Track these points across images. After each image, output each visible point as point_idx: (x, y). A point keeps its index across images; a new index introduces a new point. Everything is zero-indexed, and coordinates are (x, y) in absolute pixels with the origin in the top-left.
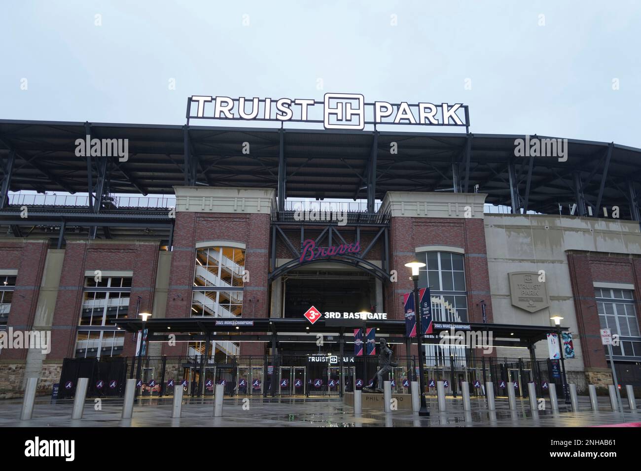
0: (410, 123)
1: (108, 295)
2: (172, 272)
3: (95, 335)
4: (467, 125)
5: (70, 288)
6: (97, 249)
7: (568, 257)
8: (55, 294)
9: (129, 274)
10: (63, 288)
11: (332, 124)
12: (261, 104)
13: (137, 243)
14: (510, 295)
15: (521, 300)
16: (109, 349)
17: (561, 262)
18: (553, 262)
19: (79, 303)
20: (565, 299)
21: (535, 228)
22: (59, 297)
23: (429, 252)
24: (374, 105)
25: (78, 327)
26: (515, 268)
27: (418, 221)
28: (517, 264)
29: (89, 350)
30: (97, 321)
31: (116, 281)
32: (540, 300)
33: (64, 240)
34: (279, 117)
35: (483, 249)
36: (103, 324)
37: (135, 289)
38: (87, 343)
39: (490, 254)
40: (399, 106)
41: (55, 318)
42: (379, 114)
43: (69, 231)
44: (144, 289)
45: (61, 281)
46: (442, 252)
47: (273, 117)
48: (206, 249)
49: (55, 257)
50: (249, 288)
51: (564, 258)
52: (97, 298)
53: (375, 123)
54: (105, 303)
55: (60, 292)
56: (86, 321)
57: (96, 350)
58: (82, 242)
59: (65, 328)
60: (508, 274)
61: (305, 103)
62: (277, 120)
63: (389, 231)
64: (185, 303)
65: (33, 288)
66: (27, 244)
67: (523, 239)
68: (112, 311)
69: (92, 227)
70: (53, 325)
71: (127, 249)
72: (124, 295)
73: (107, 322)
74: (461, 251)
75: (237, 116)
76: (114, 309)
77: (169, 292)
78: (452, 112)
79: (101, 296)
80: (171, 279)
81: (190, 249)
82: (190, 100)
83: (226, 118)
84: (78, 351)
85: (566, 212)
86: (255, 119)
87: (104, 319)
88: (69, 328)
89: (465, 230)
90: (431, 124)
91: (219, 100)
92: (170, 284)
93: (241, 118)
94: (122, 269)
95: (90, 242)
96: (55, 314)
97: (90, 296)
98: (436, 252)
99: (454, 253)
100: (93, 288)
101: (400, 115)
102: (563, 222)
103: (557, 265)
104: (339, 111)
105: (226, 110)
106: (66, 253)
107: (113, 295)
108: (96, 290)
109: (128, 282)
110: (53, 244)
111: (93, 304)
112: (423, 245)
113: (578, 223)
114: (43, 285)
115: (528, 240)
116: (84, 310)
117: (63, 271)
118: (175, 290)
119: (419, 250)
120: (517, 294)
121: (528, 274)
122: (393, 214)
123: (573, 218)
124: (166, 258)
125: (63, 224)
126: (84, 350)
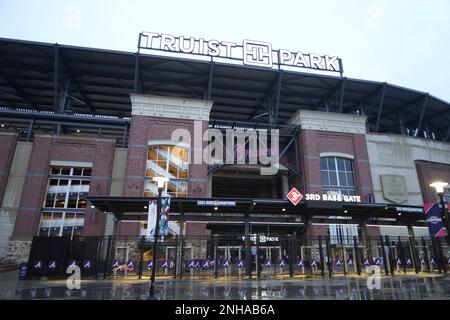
0: (304, 67)
1: (70, 182)
2: (128, 164)
3: (59, 215)
4: (341, 71)
5: (36, 175)
6: (61, 143)
7: (416, 165)
8: (24, 179)
9: (89, 165)
10: (29, 175)
11: (249, 62)
12: (197, 43)
13: (97, 140)
14: (382, 191)
15: (391, 194)
16: (70, 228)
17: (412, 168)
18: (407, 168)
19: (44, 188)
21: (394, 144)
22: (26, 181)
23: (328, 157)
24: (279, 52)
25: (42, 209)
26: (383, 171)
27: (321, 134)
28: (385, 168)
29: (52, 229)
30: (60, 204)
31: (77, 171)
32: (402, 195)
33: (32, 133)
35: (366, 156)
36: (65, 207)
37: (94, 178)
38: (50, 223)
39: (370, 162)
40: (295, 54)
41: (22, 200)
42: (282, 58)
43: (37, 128)
44: (102, 178)
45: (28, 169)
46: (338, 157)
47: (206, 53)
48: (155, 147)
49: (24, 149)
50: (193, 180)
51: (414, 166)
52: (61, 184)
53: (279, 64)
54: (67, 189)
55: (27, 177)
56: (50, 203)
57: (58, 229)
58: (49, 136)
59: (30, 209)
60: (380, 176)
61: (229, 45)
62: (208, 55)
63: (298, 140)
64: (139, 190)
65: (2, 174)
67: (387, 151)
68: (73, 196)
69: (55, 126)
70: (20, 206)
71: (87, 144)
72: (84, 183)
73: (69, 206)
74: (352, 157)
75: (178, 50)
76: (75, 194)
77: (125, 180)
78: (331, 62)
79: (64, 183)
80: (127, 170)
81: (143, 146)
82: (141, 34)
83: (169, 51)
84: (42, 229)
85: (411, 135)
86: (191, 53)
87: (66, 203)
88: (34, 209)
89: (353, 141)
90: (318, 69)
91: (164, 37)
92: (126, 174)
93: (181, 52)
94: (83, 161)
95: (55, 137)
96: (22, 197)
97: (54, 183)
98: (334, 157)
99: (347, 159)
100: (58, 175)
101: (297, 60)
102: (411, 141)
103: (410, 170)
104: (254, 53)
105: (169, 44)
106: (34, 145)
107: (75, 183)
108: (60, 176)
109: (88, 171)
110: (23, 137)
111: (57, 189)
112: (325, 151)
113: (419, 142)
114: (12, 171)
115: (390, 152)
116: (49, 195)
117: (31, 160)
118: (131, 179)
119: (322, 155)
120: (387, 189)
121: (393, 176)
122: (303, 127)
123: (416, 138)
124: (121, 153)
125: (32, 121)
126: (48, 229)
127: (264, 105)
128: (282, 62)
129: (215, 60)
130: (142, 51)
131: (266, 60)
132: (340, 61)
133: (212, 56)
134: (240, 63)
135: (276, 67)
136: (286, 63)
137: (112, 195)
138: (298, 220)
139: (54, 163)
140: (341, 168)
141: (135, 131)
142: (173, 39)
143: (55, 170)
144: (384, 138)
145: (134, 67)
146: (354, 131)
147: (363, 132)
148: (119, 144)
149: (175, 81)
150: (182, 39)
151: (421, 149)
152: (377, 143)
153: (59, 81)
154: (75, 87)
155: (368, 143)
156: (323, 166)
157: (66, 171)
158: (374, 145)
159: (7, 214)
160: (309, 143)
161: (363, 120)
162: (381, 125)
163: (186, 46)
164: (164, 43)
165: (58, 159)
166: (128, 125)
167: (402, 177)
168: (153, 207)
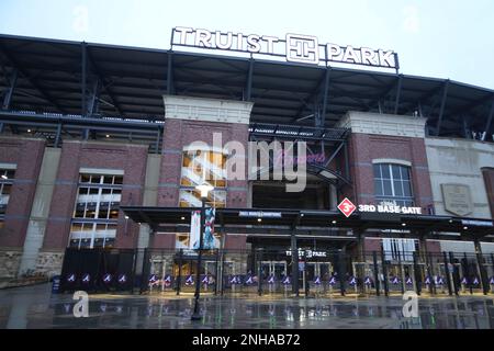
0: (354, 63)
1: (100, 191)
2: (161, 171)
3: (89, 226)
4: (397, 67)
5: (66, 183)
6: (91, 149)
7: (484, 173)
8: (52, 187)
9: (120, 172)
10: (58, 183)
11: (293, 58)
12: (235, 38)
13: (128, 145)
14: (444, 202)
15: (452, 205)
16: (101, 240)
17: (478, 176)
18: (473, 176)
19: (73, 197)
20: (483, 205)
21: (457, 149)
22: (56, 189)
23: (382, 164)
24: (326, 46)
25: (72, 220)
26: (445, 180)
27: (374, 138)
28: (447, 177)
29: (83, 240)
30: (90, 215)
31: (108, 179)
32: (467, 206)
33: (60, 139)
34: (250, 49)
35: (425, 163)
36: (96, 217)
37: (126, 186)
38: (80, 234)
39: (430, 169)
40: (345, 49)
41: (51, 210)
42: (330, 54)
43: (65, 133)
44: (134, 186)
45: (57, 177)
46: (393, 164)
47: (245, 49)
49: (52, 156)
50: (232, 189)
51: (481, 173)
52: (91, 193)
53: (327, 60)
54: (98, 198)
55: (56, 185)
56: (80, 213)
57: (89, 240)
58: (78, 142)
59: (60, 219)
60: (441, 185)
61: (270, 40)
62: (248, 51)
63: (348, 145)
64: (174, 200)
65: (30, 181)
66: (27, 142)
67: (450, 158)
68: (104, 206)
69: (84, 131)
70: (50, 216)
71: (119, 150)
72: (115, 192)
73: (99, 217)
74: (409, 164)
75: (214, 46)
76: (106, 204)
77: (159, 189)
78: (386, 57)
79: (94, 191)
80: (160, 178)
81: (178, 152)
82: (174, 30)
83: (205, 47)
84: (72, 241)
85: (478, 138)
86: (228, 49)
87: (97, 213)
88: (64, 219)
89: (411, 147)
90: (371, 65)
91: (198, 32)
92: (160, 182)
93: (217, 48)
94: (114, 168)
95: (85, 142)
96: (51, 207)
97: (83, 191)
98: (388, 164)
99: (402, 166)
100: (88, 183)
101: (347, 56)
102: (477, 145)
103: (476, 179)
104: (298, 48)
105: (205, 41)
106: (62, 152)
107: (106, 192)
108: (90, 185)
109: (119, 179)
110: (51, 143)
111: (87, 198)
112: (378, 157)
113: (487, 147)
114: (40, 179)
115: (453, 158)
116: (78, 205)
117: (59, 167)
118: (166, 188)
119: (375, 161)
120: (449, 201)
121: (457, 186)
122: (354, 131)
123: (483, 142)
124: (154, 160)
125: (59, 126)
126: (78, 240)
127: (309, 106)
128: (330, 58)
129: (256, 56)
130: (175, 49)
131: (311, 55)
132: (396, 55)
133: (252, 53)
134: (283, 60)
135: (323, 64)
136: (334, 58)
137: (144, 205)
138: (349, 233)
139: (83, 170)
140: (396, 176)
141: (169, 136)
142: (209, 35)
143: (85, 178)
144: (446, 142)
145: (166, 65)
146: (412, 135)
147: (422, 135)
148: (151, 150)
149: (211, 81)
150: (218, 34)
151: (489, 155)
152: (439, 148)
153: (87, 82)
154: (103, 89)
155: (427, 148)
156: (376, 174)
157: (96, 179)
158: (434, 150)
159: (36, 224)
160: (361, 149)
161: (422, 122)
162: (442, 128)
163: (223, 42)
164: (199, 39)
165: (88, 166)
166: (161, 129)
167: (467, 186)
168: (196, 218)
